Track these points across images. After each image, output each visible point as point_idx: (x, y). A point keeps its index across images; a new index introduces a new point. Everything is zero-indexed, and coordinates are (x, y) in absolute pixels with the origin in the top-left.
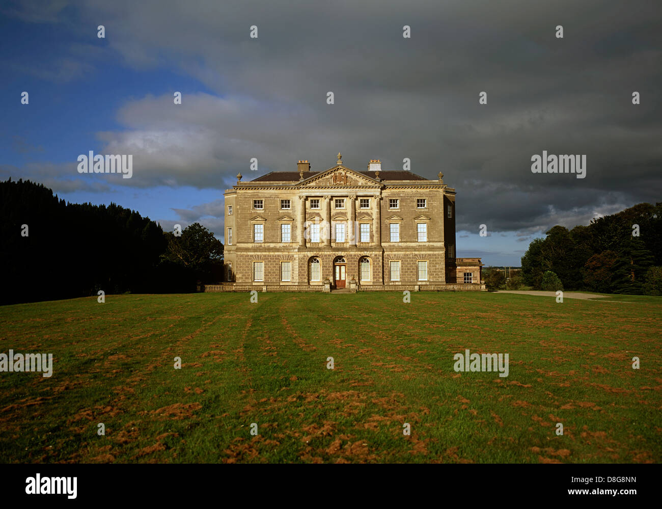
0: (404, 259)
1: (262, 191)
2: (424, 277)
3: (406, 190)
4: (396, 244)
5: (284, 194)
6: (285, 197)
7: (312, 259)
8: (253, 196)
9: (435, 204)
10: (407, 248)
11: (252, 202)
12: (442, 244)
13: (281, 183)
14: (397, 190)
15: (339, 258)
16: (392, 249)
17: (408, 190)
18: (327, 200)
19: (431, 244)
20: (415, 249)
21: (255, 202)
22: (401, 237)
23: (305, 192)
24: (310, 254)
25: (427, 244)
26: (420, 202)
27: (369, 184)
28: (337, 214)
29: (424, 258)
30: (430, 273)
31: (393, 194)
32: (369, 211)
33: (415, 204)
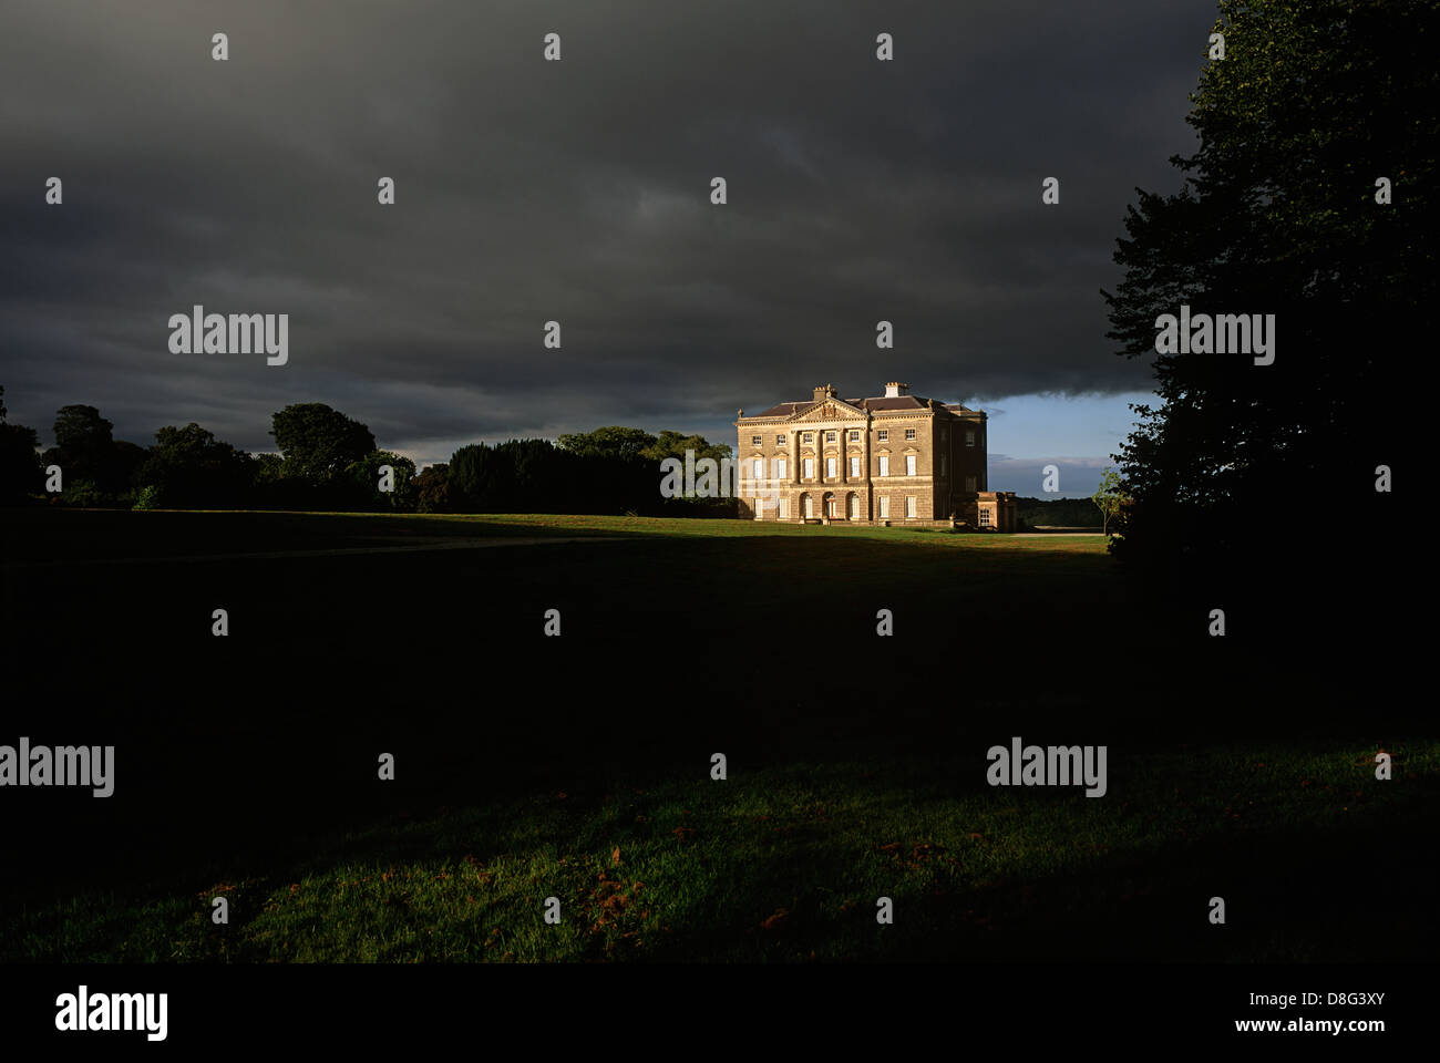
0: (892, 494)
1: (760, 427)
2: (913, 514)
3: (894, 420)
4: (884, 479)
5: (779, 429)
6: (779, 432)
7: (804, 496)
8: (751, 432)
9: (923, 434)
10: (895, 483)
11: (751, 439)
12: (930, 478)
13: (777, 418)
14: (885, 421)
15: (828, 494)
16: (880, 483)
17: (897, 421)
18: (817, 434)
19: (920, 478)
20: (902, 483)
21: (754, 438)
22: (889, 472)
23: (797, 427)
24: (802, 490)
25: (915, 478)
26: (909, 433)
27: (857, 416)
28: (829, 448)
29: (911, 492)
30: (918, 509)
31: (882, 426)
32: (859, 445)
33: (903, 435)
